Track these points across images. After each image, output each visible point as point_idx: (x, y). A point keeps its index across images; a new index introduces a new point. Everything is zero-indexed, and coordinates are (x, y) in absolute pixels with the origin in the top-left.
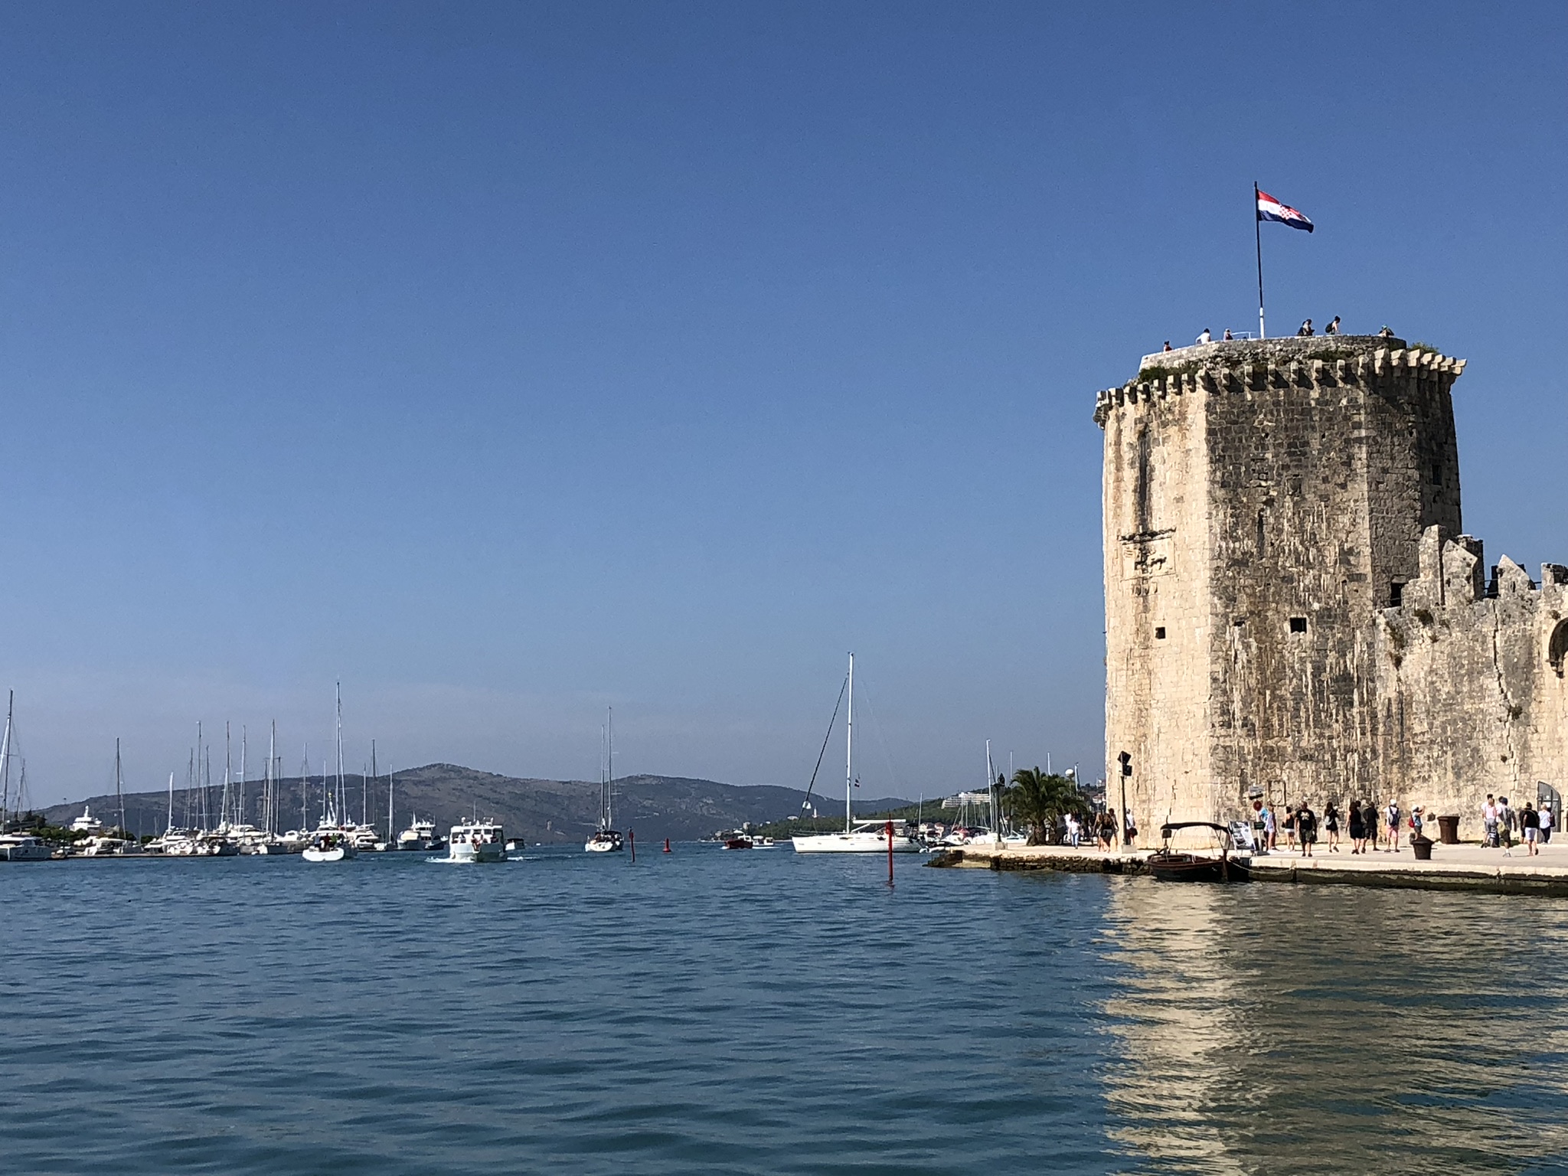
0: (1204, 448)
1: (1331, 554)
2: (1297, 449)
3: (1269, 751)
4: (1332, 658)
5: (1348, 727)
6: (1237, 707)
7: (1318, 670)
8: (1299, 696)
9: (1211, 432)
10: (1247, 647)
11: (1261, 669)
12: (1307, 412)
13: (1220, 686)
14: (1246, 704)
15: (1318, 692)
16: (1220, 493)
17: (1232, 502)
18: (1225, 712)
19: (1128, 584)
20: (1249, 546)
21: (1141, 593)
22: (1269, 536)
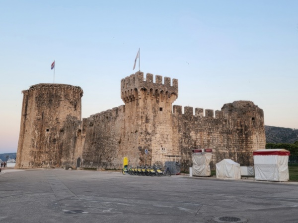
0: (35, 100)
1: (55, 118)
2: (50, 101)
3: (40, 152)
4: (53, 135)
5: (54, 148)
6: (35, 144)
7: (50, 138)
8: (46, 142)
9: (36, 98)
10: (39, 134)
11: (41, 138)
12: (53, 95)
13: (33, 141)
14: (37, 143)
15: (50, 142)
16: (36, 108)
17: (39, 109)
18: (33, 145)
19: (23, 123)
20: (41, 116)
21: (24, 124)
22: (44, 115)
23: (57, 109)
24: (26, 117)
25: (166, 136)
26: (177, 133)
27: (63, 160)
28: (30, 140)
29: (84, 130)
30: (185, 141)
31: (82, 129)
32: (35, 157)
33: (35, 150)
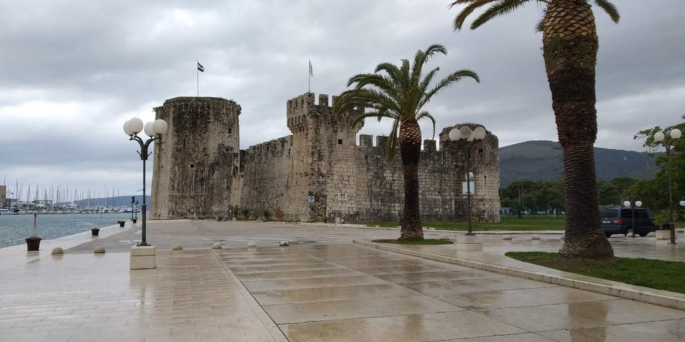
1: (201, 149)
2: (194, 124)
3: (183, 196)
4: (200, 173)
5: (202, 191)
6: (176, 185)
7: (196, 176)
8: (191, 182)
10: (179, 171)
11: (182, 176)
12: (197, 115)
13: (172, 180)
14: (178, 184)
15: (196, 182)
16: (175, 133)
17: (178, 136)
18: (173, 186)
19: (156, 155)
20: (181, 146)
21: (159, 157)
22: (186, 144)
23: (204, 135)
24: (160, 147)
25: (346, 178)
26: (365, 173)
27: (215, 208)
28: (169, 180)
29: (242, 166)
30: (376, 183)
31: (238, 166)
32: (176, 204)
33: (176, 193)
